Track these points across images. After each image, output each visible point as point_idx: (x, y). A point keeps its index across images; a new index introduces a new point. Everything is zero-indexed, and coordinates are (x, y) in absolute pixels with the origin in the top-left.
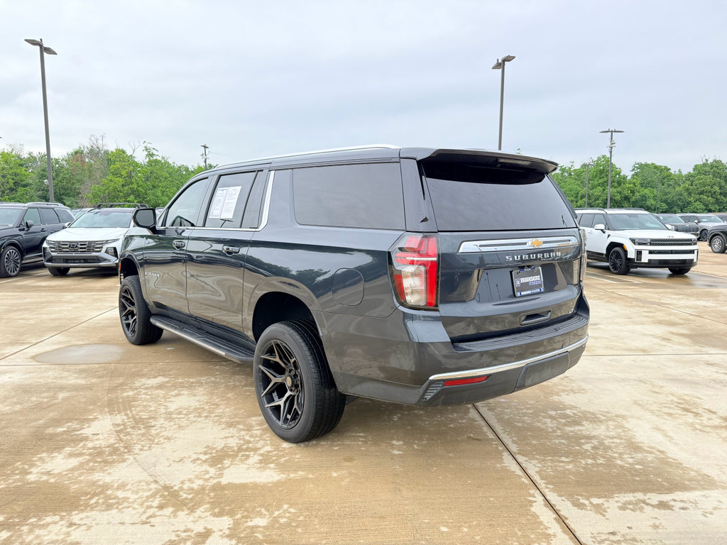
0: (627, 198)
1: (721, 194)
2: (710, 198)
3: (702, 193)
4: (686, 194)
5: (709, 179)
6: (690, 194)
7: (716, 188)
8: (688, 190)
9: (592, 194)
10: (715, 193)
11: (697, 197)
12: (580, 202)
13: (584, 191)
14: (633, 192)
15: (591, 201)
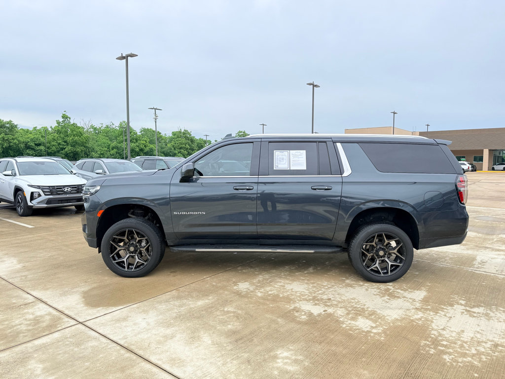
0: (141, 150)
1: (190, 149)
2: (185, 151)
3: (181, 148)
4: (173, 148)
5: (184, 140)
6: (175, 149)
7: (188, 146)
8: (173, 146)
9: (121, 147)
10: (187, 149)
11: (179, 150)
12: (112, 152)
13: (114, 144)
14: (145, 146)
15: (120, 151)
